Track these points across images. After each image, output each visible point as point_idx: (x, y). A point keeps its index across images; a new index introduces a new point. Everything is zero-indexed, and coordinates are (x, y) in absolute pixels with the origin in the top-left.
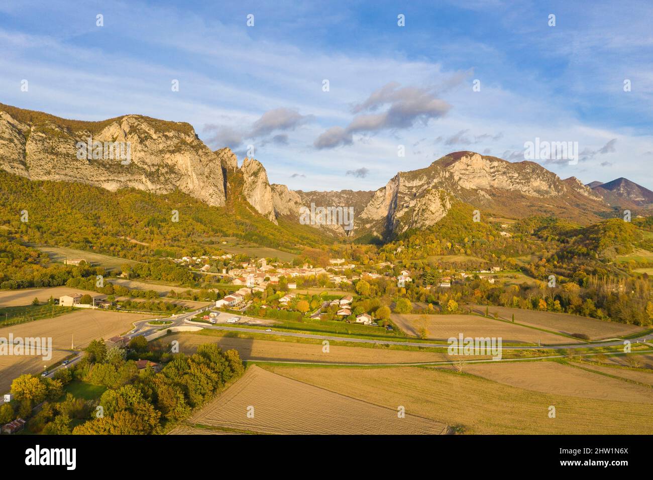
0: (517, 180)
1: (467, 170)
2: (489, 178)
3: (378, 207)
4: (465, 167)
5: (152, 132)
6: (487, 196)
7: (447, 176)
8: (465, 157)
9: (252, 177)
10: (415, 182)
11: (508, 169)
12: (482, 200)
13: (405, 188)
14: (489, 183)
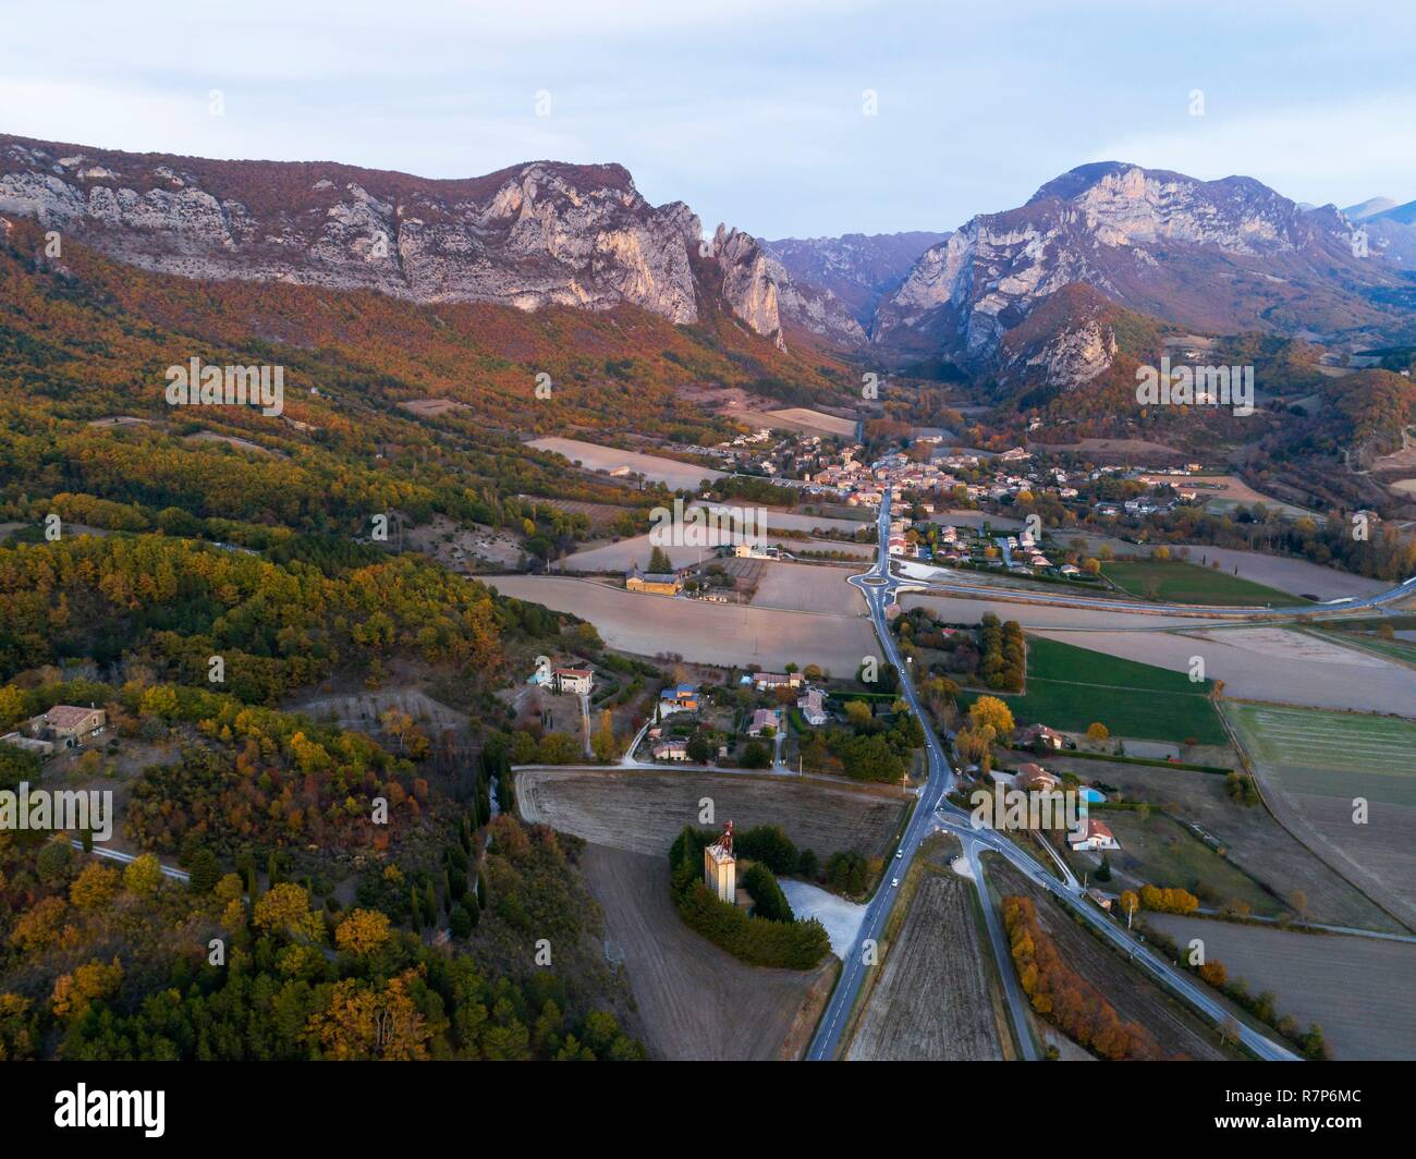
0: (1214, 222)
1: (1113, 202)
2: (1157, 219)
3: (930, 282)
4: (1109, 196)
5: (573, 193)
6: (1151, 261)
7: (1073, 221)
8: (1109, 177)
9: (740, 267)
10: (1009, 237)
11: (1196, 199)
12: (1140, 270)
13: (988, 248)
14: (1156, 229)
